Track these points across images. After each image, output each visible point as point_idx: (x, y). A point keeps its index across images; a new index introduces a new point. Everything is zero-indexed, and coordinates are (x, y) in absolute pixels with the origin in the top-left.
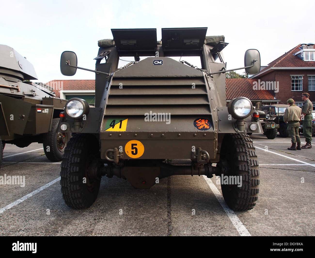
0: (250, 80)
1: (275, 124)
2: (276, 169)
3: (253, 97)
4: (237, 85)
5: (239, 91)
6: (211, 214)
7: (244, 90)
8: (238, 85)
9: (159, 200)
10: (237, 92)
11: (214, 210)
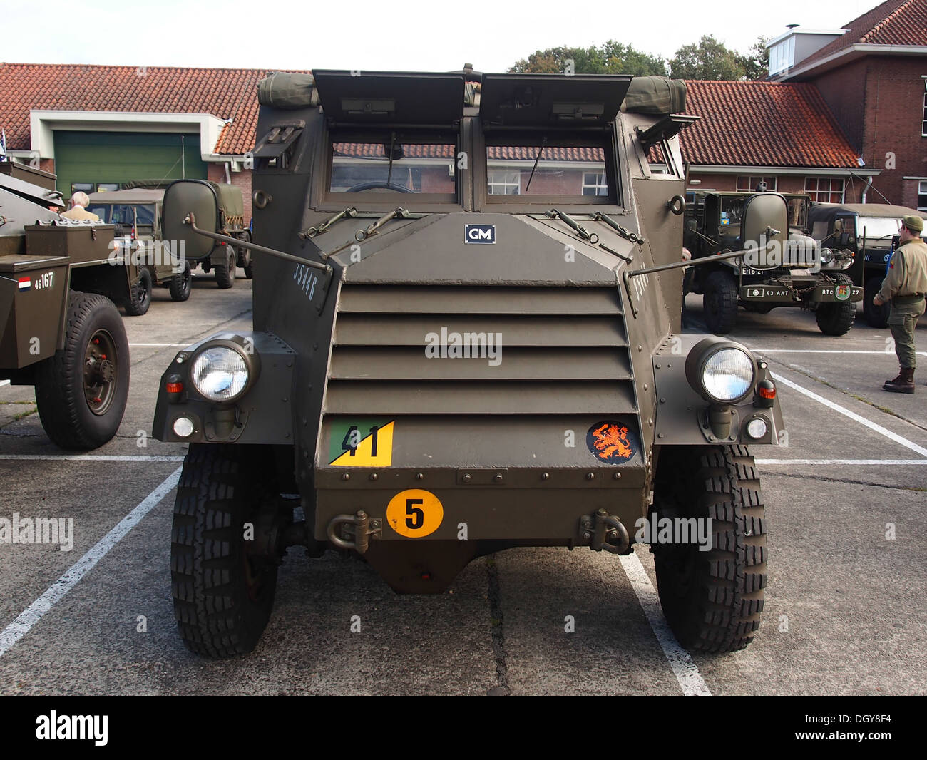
0: (773, 86)
1: (848, 287)
2: (831, 483)
3: (783, 156)
4: (726, 107)
5: (733, 128)
6: (624, 666)
7: (750, 129)
8: (729, 106)
9: (467, 617)
10: (724, 135)
11: (633, 650)
